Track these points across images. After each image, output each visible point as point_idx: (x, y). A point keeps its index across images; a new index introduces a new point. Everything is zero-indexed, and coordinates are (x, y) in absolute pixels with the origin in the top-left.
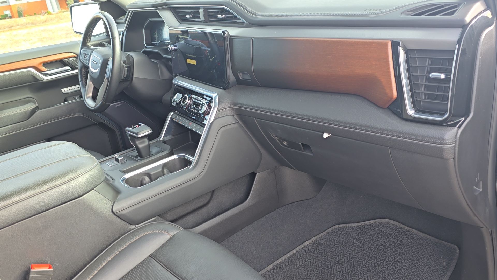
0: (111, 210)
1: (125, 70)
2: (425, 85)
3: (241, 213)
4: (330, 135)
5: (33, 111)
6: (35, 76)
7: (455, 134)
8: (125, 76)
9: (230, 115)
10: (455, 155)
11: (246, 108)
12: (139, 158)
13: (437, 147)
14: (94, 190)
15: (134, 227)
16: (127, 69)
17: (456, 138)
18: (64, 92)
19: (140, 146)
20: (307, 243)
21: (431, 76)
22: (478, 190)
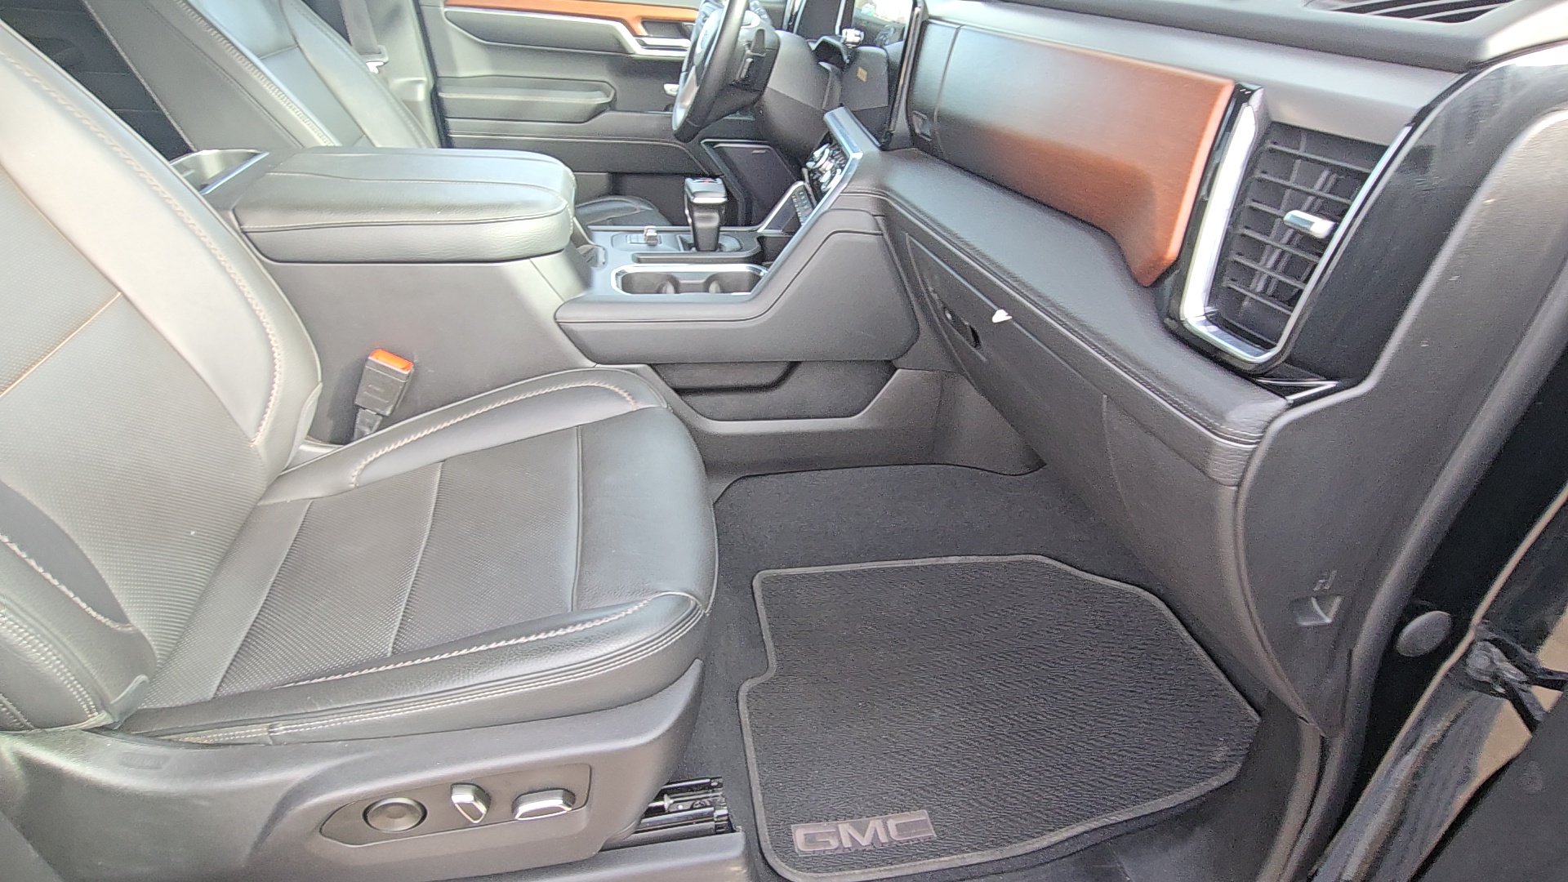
0: (554, 311)
1: (745, 61)
2: (1283, 253)
3: (833, 434)
4: (1010, 317)
5: (599, 111)
6: (622, 41)
7: (1267, 418)
8: (743, 76)
9: (868, 212)
10: (1242, 478)
11: (898, 203)
12: (694, 249)
13: (1200, 435)
14: (531, 262)
15: (591, 364)
16: (750, 60)
17: (1264, 430)
18: (669, 92)
19: (699, 225)
20: (953, 560)
21: (1288, 217)
22: (1320, 616)
